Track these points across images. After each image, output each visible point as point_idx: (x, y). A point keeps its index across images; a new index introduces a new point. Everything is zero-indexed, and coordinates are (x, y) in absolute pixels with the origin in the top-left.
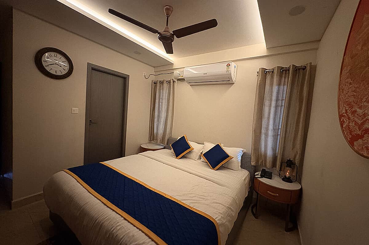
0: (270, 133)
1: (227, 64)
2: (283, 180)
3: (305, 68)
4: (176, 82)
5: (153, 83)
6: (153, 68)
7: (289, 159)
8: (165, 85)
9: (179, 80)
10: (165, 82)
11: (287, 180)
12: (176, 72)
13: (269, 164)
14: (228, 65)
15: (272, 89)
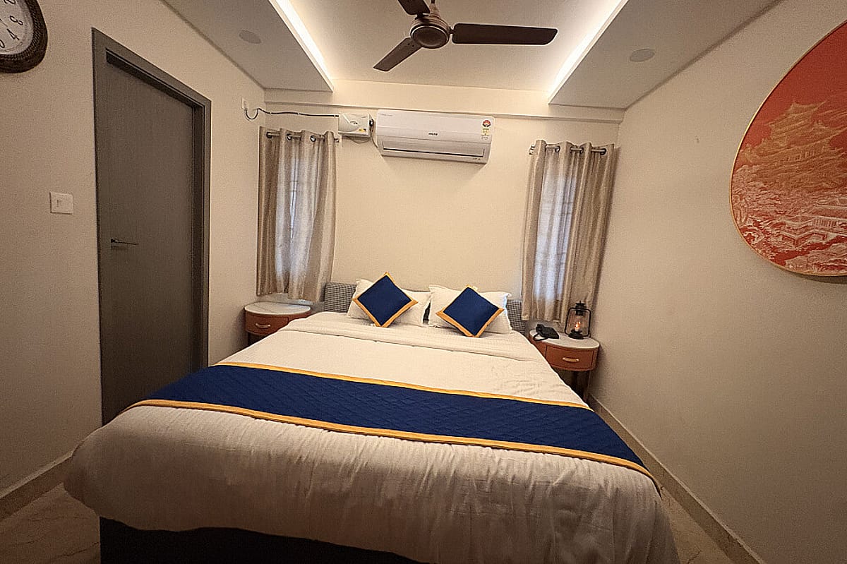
0: (552, 260)
1: (484, 120)
2: (571, 336)
3: (604, 153)
4: (340, 141)
5: (264, 136)
6: (263, 91)
7: (578, 302)
8: (307, 145)
9: (347, 137)
10: (307, 138)
11: (576, 335)
12: (346, 117)
13: (548, 315)
14: (487, 124)
15: (556, 182)
